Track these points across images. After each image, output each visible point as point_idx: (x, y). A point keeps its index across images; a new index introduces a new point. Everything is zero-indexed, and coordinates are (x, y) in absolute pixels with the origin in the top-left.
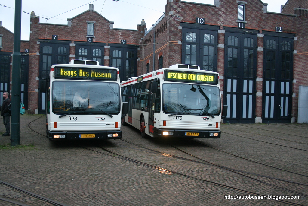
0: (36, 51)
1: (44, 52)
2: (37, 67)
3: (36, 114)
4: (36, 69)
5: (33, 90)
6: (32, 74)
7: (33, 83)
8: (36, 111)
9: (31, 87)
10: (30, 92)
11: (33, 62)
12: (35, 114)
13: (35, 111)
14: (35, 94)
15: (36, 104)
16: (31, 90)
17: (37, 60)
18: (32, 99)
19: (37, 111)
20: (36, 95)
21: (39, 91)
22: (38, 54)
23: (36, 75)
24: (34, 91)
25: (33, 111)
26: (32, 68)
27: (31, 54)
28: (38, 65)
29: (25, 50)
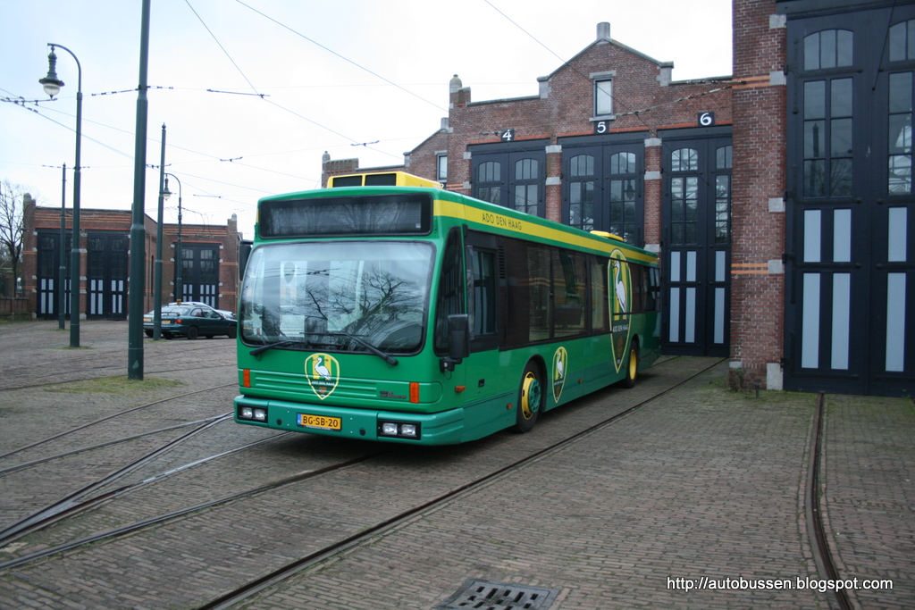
0: (767, 67)
1: (811, 63)
2: (775, 147)
3: (769, 388)
4: (771, 154)
5: (756, 265)
6: (747, 183)
7: (753, 231)
8: (769, 372)
9: (747, 252)
10: (742, 278)
11: (755, 123)
12: (764, 388)
13: (764, 372)
14: (765, 287)
15: (773, 339)
16: (744, 265)
17: (774, 109)
18: (753, 314)
19: (774, 377)
20: (774, 292)
21: (786, 269)
22: (778, 78)
23: (773, 188)
24: (762, 272)
25: (753, 375)
26: (748, 155)
27: (744, 83)
28: (777, 137)
29: (700, 115)
